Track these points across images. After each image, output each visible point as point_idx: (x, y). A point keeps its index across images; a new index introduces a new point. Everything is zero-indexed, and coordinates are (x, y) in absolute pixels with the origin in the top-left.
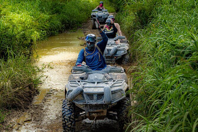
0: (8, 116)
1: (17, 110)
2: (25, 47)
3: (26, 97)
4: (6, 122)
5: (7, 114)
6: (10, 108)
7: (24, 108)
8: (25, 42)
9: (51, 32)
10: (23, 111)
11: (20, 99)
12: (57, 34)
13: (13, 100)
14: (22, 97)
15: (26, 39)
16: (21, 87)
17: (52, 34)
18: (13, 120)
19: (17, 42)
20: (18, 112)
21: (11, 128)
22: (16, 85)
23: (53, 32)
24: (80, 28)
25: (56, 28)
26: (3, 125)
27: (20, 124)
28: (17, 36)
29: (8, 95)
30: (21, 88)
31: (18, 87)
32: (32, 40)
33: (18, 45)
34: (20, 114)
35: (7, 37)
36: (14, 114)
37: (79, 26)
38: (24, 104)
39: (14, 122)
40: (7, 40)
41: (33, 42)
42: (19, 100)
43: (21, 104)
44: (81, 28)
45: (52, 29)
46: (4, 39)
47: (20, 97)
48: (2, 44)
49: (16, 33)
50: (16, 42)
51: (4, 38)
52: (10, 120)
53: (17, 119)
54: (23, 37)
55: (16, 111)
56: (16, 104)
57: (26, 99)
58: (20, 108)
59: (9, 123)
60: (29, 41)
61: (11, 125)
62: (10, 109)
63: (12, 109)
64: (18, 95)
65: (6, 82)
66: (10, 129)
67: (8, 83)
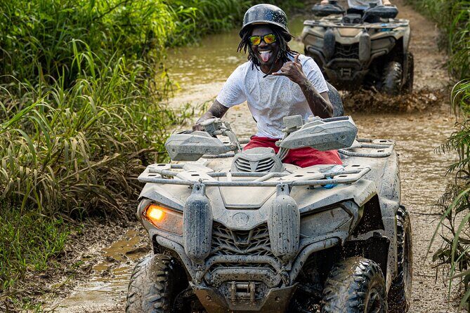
0: (76, 238)
1: (103, 222)
2: (130, 56)
3: (134, 187)
4: (70, 255)
5: (74, 233)
6: (84, 215)
7: (125, 217)
8: (130, 39)
9: (211, 20)
10: (124, 226)
11: (113, 190)
12: (231, 28)
13: (91, 192)
14: (121, 185)
15: (132, 29)
16: (117, 155)
17: (212, 27)
18: (92, 250)
19: (104, 35)
20: (108, 227)
21: (85, 269)
22: (102, 151)
23: (216, 21)
24: (299, 12)
25: (225, 11)
26: (59, 261)
27: (112, 261)
28: (107, 20)
29: (78, 176)
30: (117, 158)
31: (107, 154)
32: (151, 34)
33: (109, 48)
34: (113, 232)
35: (75, 22)
36: (95, 232)
37: (296, 7)
38: (126, 205)
39: (95, 256)
40: (74, 30)
41: (154, 39)
42: (113, 194)
43: (117, 205)
44: (302, 13)
45: (214, 15)
46: (65, 28)
47: (114, 185)
48: (59, 42)
49: (103, 10)
50: (103, 38)
51: (64, 26)
52: (84, 248)
53: (104, 246)
54: (125, 23)
55: (101, 225)
56: (101, 203)
57: (133, 191)
58: (114, 216)
59: (79, 258)
60: (143, 36)
61: (87, 263)
62: (84, 220)
63: (89, 220)
64: (109, 178)
65: (71, 138)
66: (82, 272)
67: (78, 141)
